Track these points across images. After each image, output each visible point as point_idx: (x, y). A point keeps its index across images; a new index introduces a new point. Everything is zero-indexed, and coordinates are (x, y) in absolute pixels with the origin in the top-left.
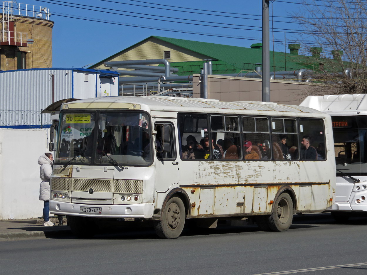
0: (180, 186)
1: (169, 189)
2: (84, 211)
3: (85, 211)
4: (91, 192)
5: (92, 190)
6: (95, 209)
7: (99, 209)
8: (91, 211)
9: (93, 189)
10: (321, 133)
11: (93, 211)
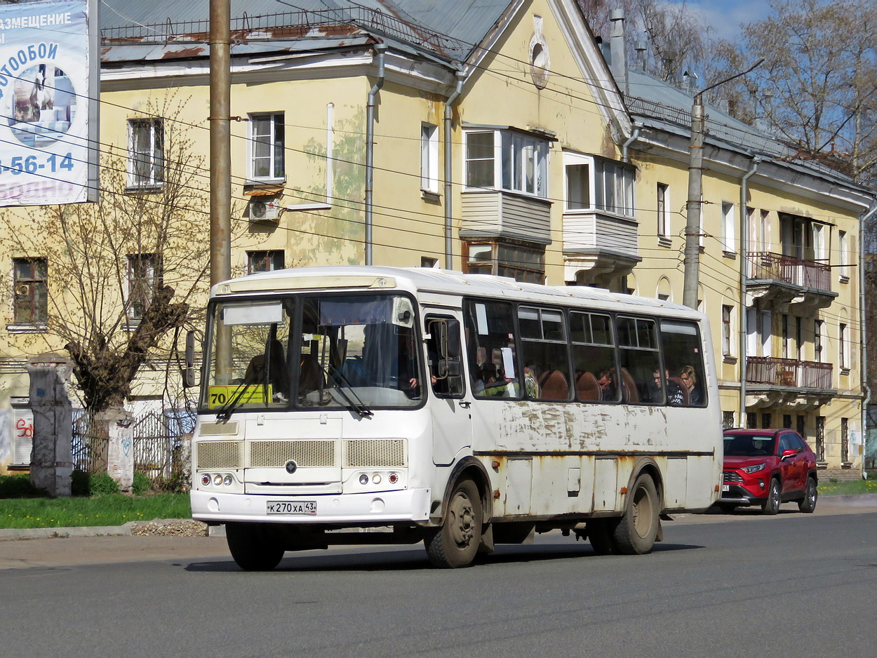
0: (474, 452)
1: (454, 459)
2: (275, 510)
3: (277, 511)
4: (291, 469)
5: (293, 464)
6: (302, 504)
7: (309, 506)
8: (293, 508)
9: (296, 463)
10: (696, 350)
11: (297, 509)
